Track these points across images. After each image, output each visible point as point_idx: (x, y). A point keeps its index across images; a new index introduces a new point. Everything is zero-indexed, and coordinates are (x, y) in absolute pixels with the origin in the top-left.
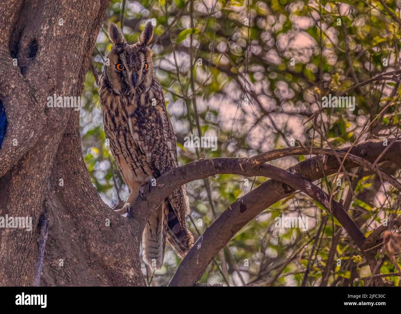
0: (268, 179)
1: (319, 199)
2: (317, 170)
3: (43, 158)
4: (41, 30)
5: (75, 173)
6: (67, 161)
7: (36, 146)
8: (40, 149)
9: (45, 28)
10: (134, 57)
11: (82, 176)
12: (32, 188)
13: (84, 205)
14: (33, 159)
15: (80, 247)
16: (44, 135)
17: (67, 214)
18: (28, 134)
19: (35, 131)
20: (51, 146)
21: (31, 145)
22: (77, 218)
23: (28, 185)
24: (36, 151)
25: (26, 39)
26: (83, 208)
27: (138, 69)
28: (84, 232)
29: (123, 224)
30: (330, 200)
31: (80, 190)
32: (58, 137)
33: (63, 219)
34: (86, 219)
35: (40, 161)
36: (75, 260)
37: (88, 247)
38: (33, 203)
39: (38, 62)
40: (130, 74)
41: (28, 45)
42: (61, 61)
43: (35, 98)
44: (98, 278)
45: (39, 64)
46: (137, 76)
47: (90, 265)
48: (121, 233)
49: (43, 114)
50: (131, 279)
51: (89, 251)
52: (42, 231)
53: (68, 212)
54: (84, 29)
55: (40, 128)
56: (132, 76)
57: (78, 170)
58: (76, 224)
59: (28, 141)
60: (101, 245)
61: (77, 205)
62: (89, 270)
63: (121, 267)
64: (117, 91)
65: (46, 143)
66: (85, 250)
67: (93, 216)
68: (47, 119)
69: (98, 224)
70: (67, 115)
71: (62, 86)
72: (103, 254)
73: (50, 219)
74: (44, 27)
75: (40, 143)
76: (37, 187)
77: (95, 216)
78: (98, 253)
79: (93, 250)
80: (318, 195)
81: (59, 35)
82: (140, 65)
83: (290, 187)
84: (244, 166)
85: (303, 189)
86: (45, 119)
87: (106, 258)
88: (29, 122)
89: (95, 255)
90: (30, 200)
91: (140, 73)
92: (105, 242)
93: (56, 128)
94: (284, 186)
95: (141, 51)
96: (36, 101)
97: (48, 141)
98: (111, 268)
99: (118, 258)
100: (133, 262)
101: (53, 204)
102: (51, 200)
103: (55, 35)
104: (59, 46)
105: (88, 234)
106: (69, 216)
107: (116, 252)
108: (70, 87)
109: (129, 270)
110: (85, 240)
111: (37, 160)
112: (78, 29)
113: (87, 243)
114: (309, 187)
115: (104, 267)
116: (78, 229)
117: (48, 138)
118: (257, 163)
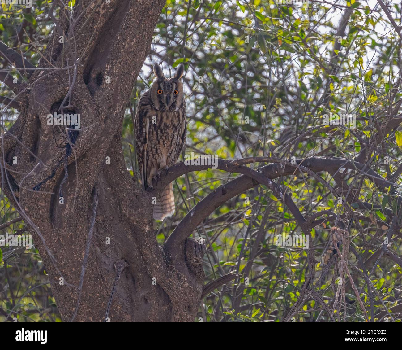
0: (242, 175)
1: (276, 191)
2: (277, 172)
3: (100, 151)
4: (106, 68)
5: (117, 161)
6: (112, 153)
7: (96, 144)
8: (98, 146)
9: (109, 67)
10: (168, 86)
11: (121, 163)
12: (91, 170)
13: (120, 182)
14: (93, 151)
15: (116, 209)
16: (102, 136)
17: (109, 187)
18: (93, 136)
19: (97, 134)
20: (105, 144)
21: (94, 143)
22: (115, 190)
23: (88, 168)
24: (96, 147)
25: (95, 72)
26: (119, 184)
27: (171, 93)
28: (119, 200)
29: (144, 197)
30: (285, 193)
31: (119, 172)
32: (111, 138)
33: (106, 190)
34: (121, 191)
35: (97, 153)
36: (111, 218)
37: (121, 210)
38: (90, 180)
39: (102, 89)
40: (165, 96)
41: (96, 76)
42: (117, 89)
43: (99, 113)
44: (125, 230)
45: (103, 90)
46: (170, 97)
47: (121, 221)
48: (143, 202)
49: (103, 123)
50: (146, 233)
51: (121, 212)
52: (95, 198)
53: (110, 186)
54: (134, 69)
55: (100, 132)
56: (167, 97)
57: (119, 159)
58: (114, 194)
59: (92, 140)
60: (129, 209)
61: (116, 182)
62: (120, 224)
63: (141, 224)
64: (157, 108)
65: (103, 142)
66: (118, 211)
67: (126, 190)
68: (105, 126)
69: (129, 195)
70: (118, 124)
71: (117, 106)
72: (130, 215)
73: (98, 190)
74: (107, 66)
75: (99, 141)
76: (94, 170)
77: (127, 190)
78: (127, 214)
79: (124, 212)
80: (276, 189)
81: (117, 72)
82: (172, 90)
83: (257, 181)
84: (228, 166)
85: (266, 184)
86: (104, 126)
87: (132, 218)
88: (94, 128)
89: (125, 215)
90: (89, 178)
91: (172, 96)
92: (132, 207)
93: (110, 133)
94: (253, 180)
95: (173, 82)
96: (99, 114)
97: (104, 141)
98: (134, 224)
99: (139, 218)
100: (148, 221)
101: (102, 180)
102: (100, 177)
103: (114, 72)
104: (117, 80)
105: (122, 201)
106: (110, 189)
107: (139, 214)
108: (121, 107)
109: (146, 227)
110: (119, 205)
111: (96, 152)
112: (130, 69)
113: (120, 207)
114: (270, 183)
115: (130, 223)
116: (115, 197)
117: (104, 139)
118: (238, 164)
